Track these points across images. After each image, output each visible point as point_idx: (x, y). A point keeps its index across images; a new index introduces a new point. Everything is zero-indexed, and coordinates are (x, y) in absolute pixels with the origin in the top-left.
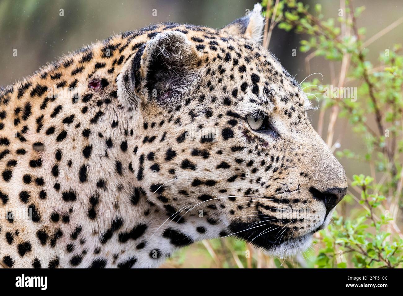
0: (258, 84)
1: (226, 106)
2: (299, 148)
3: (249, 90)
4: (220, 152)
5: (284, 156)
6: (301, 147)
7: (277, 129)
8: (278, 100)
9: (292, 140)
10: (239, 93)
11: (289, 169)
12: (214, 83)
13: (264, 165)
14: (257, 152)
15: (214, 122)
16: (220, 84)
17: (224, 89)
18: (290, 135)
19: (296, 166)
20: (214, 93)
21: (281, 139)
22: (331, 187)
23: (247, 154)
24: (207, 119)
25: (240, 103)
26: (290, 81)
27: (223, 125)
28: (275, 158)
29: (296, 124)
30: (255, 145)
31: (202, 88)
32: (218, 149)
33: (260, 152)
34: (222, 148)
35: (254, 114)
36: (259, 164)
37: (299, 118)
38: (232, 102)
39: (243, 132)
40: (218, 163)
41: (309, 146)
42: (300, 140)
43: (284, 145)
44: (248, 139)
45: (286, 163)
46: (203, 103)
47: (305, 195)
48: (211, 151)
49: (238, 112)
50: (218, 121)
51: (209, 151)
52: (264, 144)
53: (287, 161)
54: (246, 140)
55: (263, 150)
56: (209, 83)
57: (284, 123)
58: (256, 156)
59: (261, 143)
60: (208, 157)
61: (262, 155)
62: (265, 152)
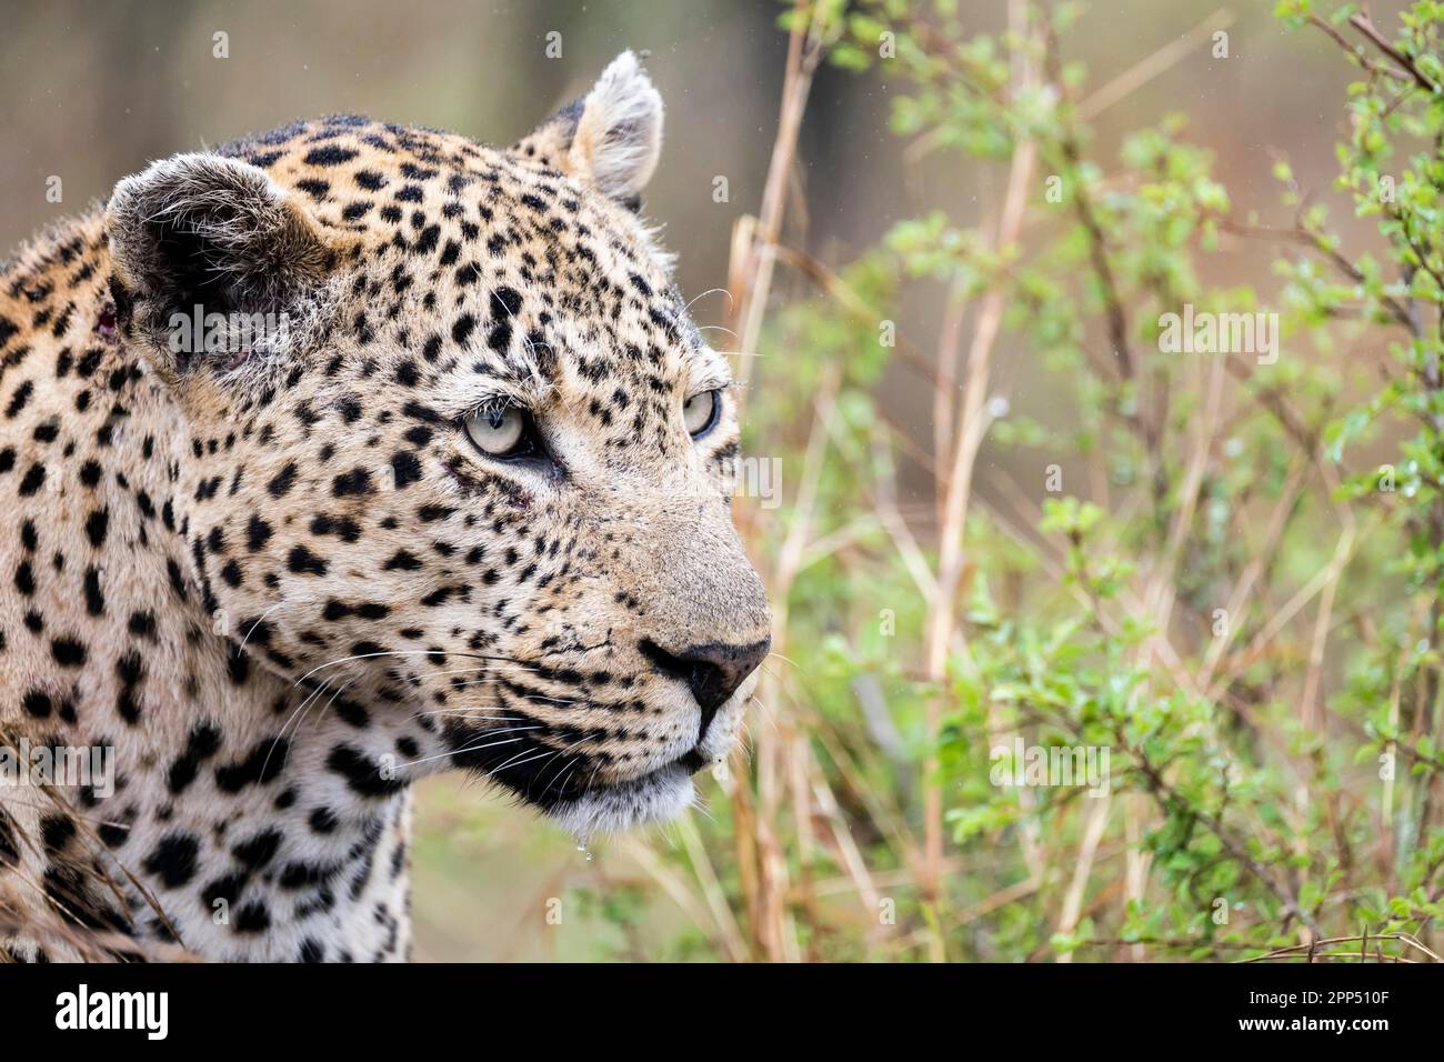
0: (511, 319)
1: (402, 389)
2: (621, 518)
3: (479, 336)
4: (390, 524)
5: (574, 542)
6: (627, 516)
7: (563, 457)
8: (569, 368)
9: (606, 491)
10: (443, 349)
11: (585, 580)
12: (373, 318)
13: (515, 565)
14: (490, 522)
15: (366, 436)
16: (392, 323)
17: (402, 337)
18: (602, 477)
19: (607, 573)
20: (371, 350)
21: (572, 488)
22: (700, 642)
23: (462, 525)
24: (346, 428)
25: (445, 378)
27: (393, 444)
28: (548, 545)
29: (622, 444)
30: (485, 500)
31: (336, 335)
32: (384, 515)
33: (502, 523)
34: (394, 512)
36: (503, 558)
37: (638, 424)
38: (420, 375)
39: (445, 464)
40: (387, 553)
41: (651, 515)
42: (627, 492)
43: (577, 506)
44: (463, 485)
45: (577, 563)
46: (335, 380)
47: (628, 661)
48: (364, 519)
49: (435, 406)
50: (380, 431)
51: (357, 520)
52: (517, 499)
53: (580, 555)
54: (456, 486)
55: (510, 519)
56: (361, 320)
57: (586, 440)
58: (490, 534)
59: (506, 498)
60: (357, 537)
61: (510, 531)
62: (519, 525)
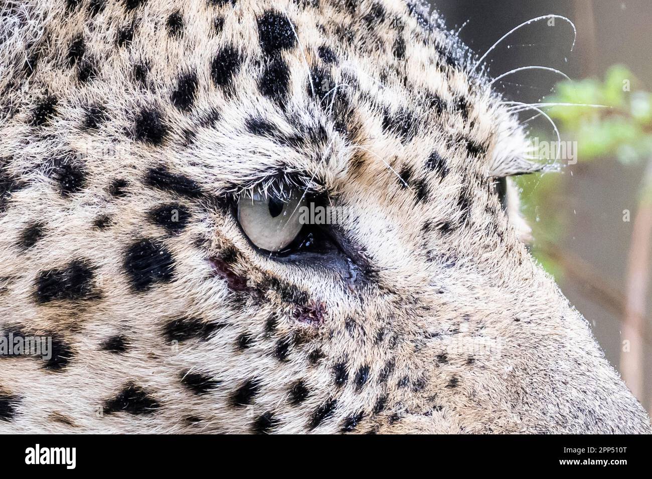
0: (287, 56)
1: (143, 148)
2: (456, 331)
4: (116, 345)
5: (390, 366)
6: (464, 327)
7: (364, 249)
8: (371, 124)
9: (429, 296)
10: (201, 93)
12: (95, 46)
13: (303, 404)
14: (272, 344)
15: (92, 214)
16: (123, 52)
17: (140, 73)
18: (422, 274)
19: (441, 408)
20: (95, 90)
21: (378, 292)
23: (229, 350)
24: (62, 201)
25: (204, 134)
26: (437, 48)
27: (131, 228)
28: (352, 373)
29: (446, 228)
30: (265, 312)
31: (44, 68)
32: (108, 332)
33: (287, 345)
34: (126, 328)
35: (260, 185)
36: (284, 397)
37: (464, 201)
38: (170, 129)
39: (212, 259)
40: (110, 388)
41: (498, 325)
42: (460, 295)
43: (392, 316)
44: (236, 290)
45: (397, 395)
46: (46, 131)
48: (78, 337)
49: (194, 173)
50: (110, 209)
51: (68, 338)
52: (306, 311)
53: (402, 383)
54: (225, 292)
55: (300, 339)
56: (77, 48)
57: (395, 223)
58: (270, 362)
59: (290, 308)
60: (65, 363)
61: (297, 356)
62: (310, 347)
